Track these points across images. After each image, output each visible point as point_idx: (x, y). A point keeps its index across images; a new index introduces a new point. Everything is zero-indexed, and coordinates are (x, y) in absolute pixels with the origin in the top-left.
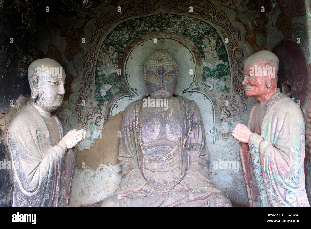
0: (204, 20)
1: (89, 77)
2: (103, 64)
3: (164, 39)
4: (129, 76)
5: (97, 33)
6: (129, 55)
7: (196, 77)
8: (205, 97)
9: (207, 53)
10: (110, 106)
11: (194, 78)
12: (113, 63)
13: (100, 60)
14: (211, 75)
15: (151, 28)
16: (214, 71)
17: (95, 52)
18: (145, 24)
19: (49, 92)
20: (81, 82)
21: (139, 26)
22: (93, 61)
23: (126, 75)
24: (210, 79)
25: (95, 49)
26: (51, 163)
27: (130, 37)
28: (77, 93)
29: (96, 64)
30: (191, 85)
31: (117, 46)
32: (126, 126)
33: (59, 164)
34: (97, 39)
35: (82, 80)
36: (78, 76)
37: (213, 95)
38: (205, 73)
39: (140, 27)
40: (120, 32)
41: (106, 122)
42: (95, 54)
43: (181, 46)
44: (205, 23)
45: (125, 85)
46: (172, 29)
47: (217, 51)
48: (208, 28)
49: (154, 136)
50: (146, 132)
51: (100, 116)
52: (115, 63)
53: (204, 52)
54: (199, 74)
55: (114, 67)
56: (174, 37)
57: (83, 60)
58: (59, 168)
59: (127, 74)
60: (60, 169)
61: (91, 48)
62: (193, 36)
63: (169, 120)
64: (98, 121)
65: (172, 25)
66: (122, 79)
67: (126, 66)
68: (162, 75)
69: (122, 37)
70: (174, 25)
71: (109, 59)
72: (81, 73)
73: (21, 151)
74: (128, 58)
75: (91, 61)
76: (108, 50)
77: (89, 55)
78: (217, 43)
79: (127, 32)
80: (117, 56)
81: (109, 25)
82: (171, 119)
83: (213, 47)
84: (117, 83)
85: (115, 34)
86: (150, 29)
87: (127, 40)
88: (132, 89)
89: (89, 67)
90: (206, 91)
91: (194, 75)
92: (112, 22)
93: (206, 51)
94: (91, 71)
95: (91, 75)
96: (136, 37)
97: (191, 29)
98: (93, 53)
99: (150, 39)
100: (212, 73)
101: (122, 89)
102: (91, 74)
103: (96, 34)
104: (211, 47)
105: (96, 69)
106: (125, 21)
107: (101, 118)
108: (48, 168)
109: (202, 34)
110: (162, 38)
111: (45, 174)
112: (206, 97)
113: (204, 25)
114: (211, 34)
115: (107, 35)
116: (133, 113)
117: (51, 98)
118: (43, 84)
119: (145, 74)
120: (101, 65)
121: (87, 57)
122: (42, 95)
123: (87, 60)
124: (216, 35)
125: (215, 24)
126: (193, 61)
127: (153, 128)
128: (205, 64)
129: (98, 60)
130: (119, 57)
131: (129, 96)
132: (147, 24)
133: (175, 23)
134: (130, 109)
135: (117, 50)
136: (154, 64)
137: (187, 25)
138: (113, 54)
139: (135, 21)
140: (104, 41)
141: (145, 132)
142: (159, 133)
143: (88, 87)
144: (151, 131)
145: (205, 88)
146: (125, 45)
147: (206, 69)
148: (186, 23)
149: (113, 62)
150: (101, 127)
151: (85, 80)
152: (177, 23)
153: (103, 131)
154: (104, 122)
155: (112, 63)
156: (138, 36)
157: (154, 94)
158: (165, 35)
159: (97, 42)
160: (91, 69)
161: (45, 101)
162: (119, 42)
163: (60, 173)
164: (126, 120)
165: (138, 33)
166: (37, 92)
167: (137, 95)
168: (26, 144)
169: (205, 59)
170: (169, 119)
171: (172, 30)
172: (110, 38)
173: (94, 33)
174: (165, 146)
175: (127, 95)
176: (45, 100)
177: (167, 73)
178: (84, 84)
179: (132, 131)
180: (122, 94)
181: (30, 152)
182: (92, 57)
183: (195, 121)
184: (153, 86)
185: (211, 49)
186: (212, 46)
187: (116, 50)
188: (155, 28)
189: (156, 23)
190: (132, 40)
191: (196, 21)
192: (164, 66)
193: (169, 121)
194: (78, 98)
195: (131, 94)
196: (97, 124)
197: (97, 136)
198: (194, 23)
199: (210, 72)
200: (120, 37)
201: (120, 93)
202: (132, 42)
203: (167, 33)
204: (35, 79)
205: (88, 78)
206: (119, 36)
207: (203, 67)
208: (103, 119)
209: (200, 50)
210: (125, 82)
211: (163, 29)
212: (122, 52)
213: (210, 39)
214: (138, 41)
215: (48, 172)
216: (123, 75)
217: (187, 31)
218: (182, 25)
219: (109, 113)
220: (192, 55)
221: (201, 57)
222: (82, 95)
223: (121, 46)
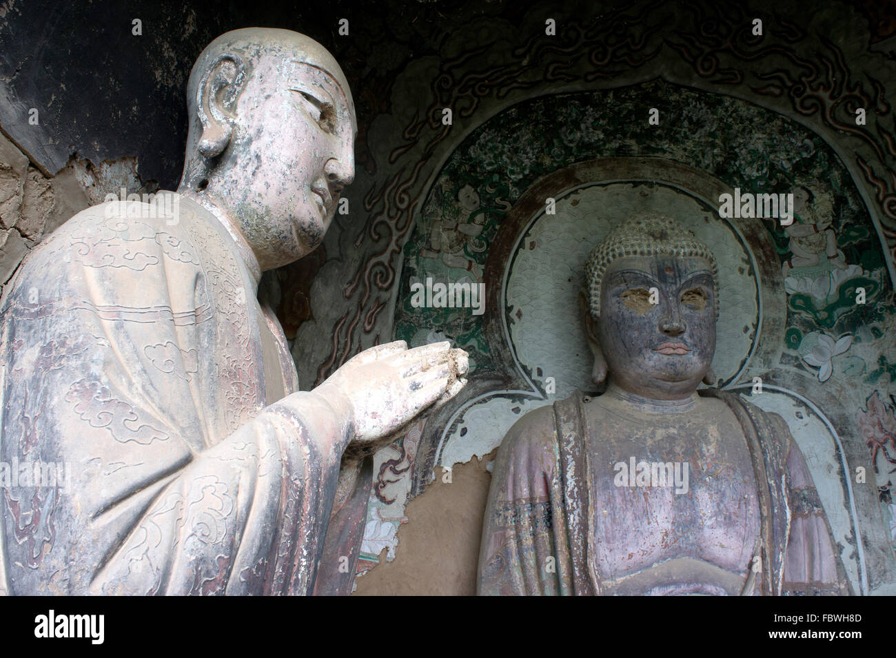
0: (798, 118)
1: (376, 285)
2: (430, 249)
3: (651, 185)
4: (519, 314)
5: (431, 120)
6: (527, 234)
7: (763, 332)
8: (802, 410)
9: (800, 242)
10: (437, 425)
11: (753, 337)
12: (467, 253)
13: (423, 230)
14: (820, 323)
15: (615, 138)
16: (830, 308)
17: (413, 192)
18: (596, 120)
19: (291, 133)
20: (348, 294)
21: (576, 125)
22: (401, 224)
23: (509, 309)
24: (817, 337)
25: (413, 180)
26: (262, 471)
27: (539, 165)
28: (328, 330)
29: (406, 240)
30: (743, 363)
31: (489, 189)
32: (516, 500)
33: (308, 495)
34: (430, 143)
35: (350, 283)
36: (341, 258)
37: (834, 397)
38: (796, 316)
39: (579, 129)
40: (507, 138)
41: (418, 491)
42: (409, 197)
43: (706, 219)
44: (802, 128)
45: (499, 347)
46: (685, 150)
47: (837, 235)
48: (807, 149)
49: (651, 540)
50: (614, 520)
51: (398, 462)
52: (475, 255)
53: (788, 239)
54: (774, 320)
55: (469, 269)
56: (685, 184)
57: (368, 207)
58: (305, 531)
59: (512, 307)
60: (311, 536)
61: (403, 170)
62: (750, 180)
63: (707, 472)
64: (385, 479)
65: (685, 133)
66: (493, 322)
67: (510, 274)
68: (676, 283)
69: (511, 159)
70: (694, 133)
71: (454, 234)
72: (354, 254)
73: (77, 347)
74: (521, 245)
75: (392, 223)
76: (458, 200)
77: (393, 194)
78: (840, 202)
79: (531, 143)
80: (484, 229)
81: (476, 100)
82: (717, 464)
83: (822, 220)
84: (472, 336)
85: (489, 141)
86: (610, 142)
87: (527, 172)
88: (524, 368)
89: (383, 242)
90: (802, 384)
91: (756, 326)
92: (487, 91)
93: (795, 234)
94: (386, 264)
95: (384, 278)
96: (559, 167)
97: (749, 153)
98: (404, 191)
99: (604, 182)
100: (823, 315)
101: (488, 361)
102: (385, 272)
103: (427, 121)
104: (816, 219)
105: (406, 260)
106: (533, 95)
107: (399, 468)
108: (242, 499)
109: (783, 171)
110: (645, 183)
111: (220, 535)
112: (804, 408)
113: (793, 135)
114: (816, 171)
115: (462, 138)
116: (549, 443)
117: (297, 164)
118: (268, 97)
119: (598, 293)
120: (424, 252)
121: (380, 203)
122: (250, 141)
123: (381, 213)
124: (836, 173)
125: (836, 130)
126: (750, 275)
127: (646, 500)
128: (792, 284)
129: (416, 226)
130: (489, 234)
131: (513, 397)
132: (601, 122)
133: (699, 124)
134: (531, 428)
135: (487, 206)
136: (640, 245)
137: (737, 136)
138: (472, 219)
139: (564, 103)
140: (450, 159)
141: (608, 520)
142: (669, 526)
143: (369, 323)
144: (636, 517)
145: (796, 374)
146: (515, 193)
147: (799, 302)
148: (736, 127)
149: (469, 249)
150: (396, 511)
151: (360, 289)
152: (702, 127)
153: (404, 529)
154: (409, 488)
155: (462, 252)
156: (566, 164)
157: (640, 360)
158: (656, 171)
159: (427, 156)
160: (387, 254)
161: (260, 175)
162: (496, 178)
163: (308, 567)
164: (515, 475)
165: (569, 151)
166: (228, 125)
167: (541, 397)
168: (124, 316)
169: (791, 267)
170: (705, 467)
171: (681, 153)
172: (471, 152)
173: (422, 117)
174: (703, 583)
175: (504, 392)
176: (264, 167)
177: (691, 280)
178: (356, 303)
179: (541, 524)
180: (486, 384)
181: (139, 367)
182: (398, 209)
183: (797, 486)
184: (640, 329)
185: (815, 226)
186: (820, 218)
187: (484, 204)
188: (628, 142)
189: (633, 118)
190: (541, 178)
191: (769, 120)
192: (678, 254)
193: (708, 474)
194: (326, 353)
195: (518, 388)
196: (383, 493)
197: (378, 550)
198: (761, 128)
199: (815, 312)
200: (504, 157)
201: (481, 378)
202: (541, 183)
203: (662, 165)
204: (228, 75)
205: (374, 288)
206: (502, 153)
207: (788, 295)
208: (407, 475)
209: (773, 234)
210: (500, 335)
211: (653, 145)
212: (503, 219)
213: (811, 189)
214: (563, 186)
215: (240, 525)
216: (496, 309)
217: (732, 162)
218: (719, 133)
219: (433, 452)
220: (746, 252)
221: (777, 258)
222: (341, 346)
223: (503, 193)
